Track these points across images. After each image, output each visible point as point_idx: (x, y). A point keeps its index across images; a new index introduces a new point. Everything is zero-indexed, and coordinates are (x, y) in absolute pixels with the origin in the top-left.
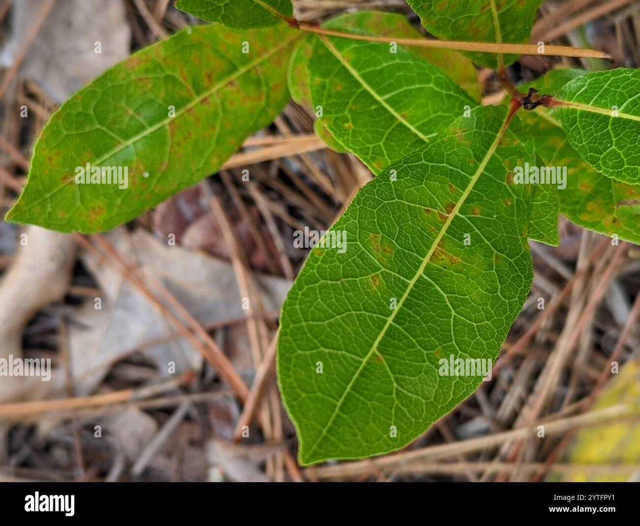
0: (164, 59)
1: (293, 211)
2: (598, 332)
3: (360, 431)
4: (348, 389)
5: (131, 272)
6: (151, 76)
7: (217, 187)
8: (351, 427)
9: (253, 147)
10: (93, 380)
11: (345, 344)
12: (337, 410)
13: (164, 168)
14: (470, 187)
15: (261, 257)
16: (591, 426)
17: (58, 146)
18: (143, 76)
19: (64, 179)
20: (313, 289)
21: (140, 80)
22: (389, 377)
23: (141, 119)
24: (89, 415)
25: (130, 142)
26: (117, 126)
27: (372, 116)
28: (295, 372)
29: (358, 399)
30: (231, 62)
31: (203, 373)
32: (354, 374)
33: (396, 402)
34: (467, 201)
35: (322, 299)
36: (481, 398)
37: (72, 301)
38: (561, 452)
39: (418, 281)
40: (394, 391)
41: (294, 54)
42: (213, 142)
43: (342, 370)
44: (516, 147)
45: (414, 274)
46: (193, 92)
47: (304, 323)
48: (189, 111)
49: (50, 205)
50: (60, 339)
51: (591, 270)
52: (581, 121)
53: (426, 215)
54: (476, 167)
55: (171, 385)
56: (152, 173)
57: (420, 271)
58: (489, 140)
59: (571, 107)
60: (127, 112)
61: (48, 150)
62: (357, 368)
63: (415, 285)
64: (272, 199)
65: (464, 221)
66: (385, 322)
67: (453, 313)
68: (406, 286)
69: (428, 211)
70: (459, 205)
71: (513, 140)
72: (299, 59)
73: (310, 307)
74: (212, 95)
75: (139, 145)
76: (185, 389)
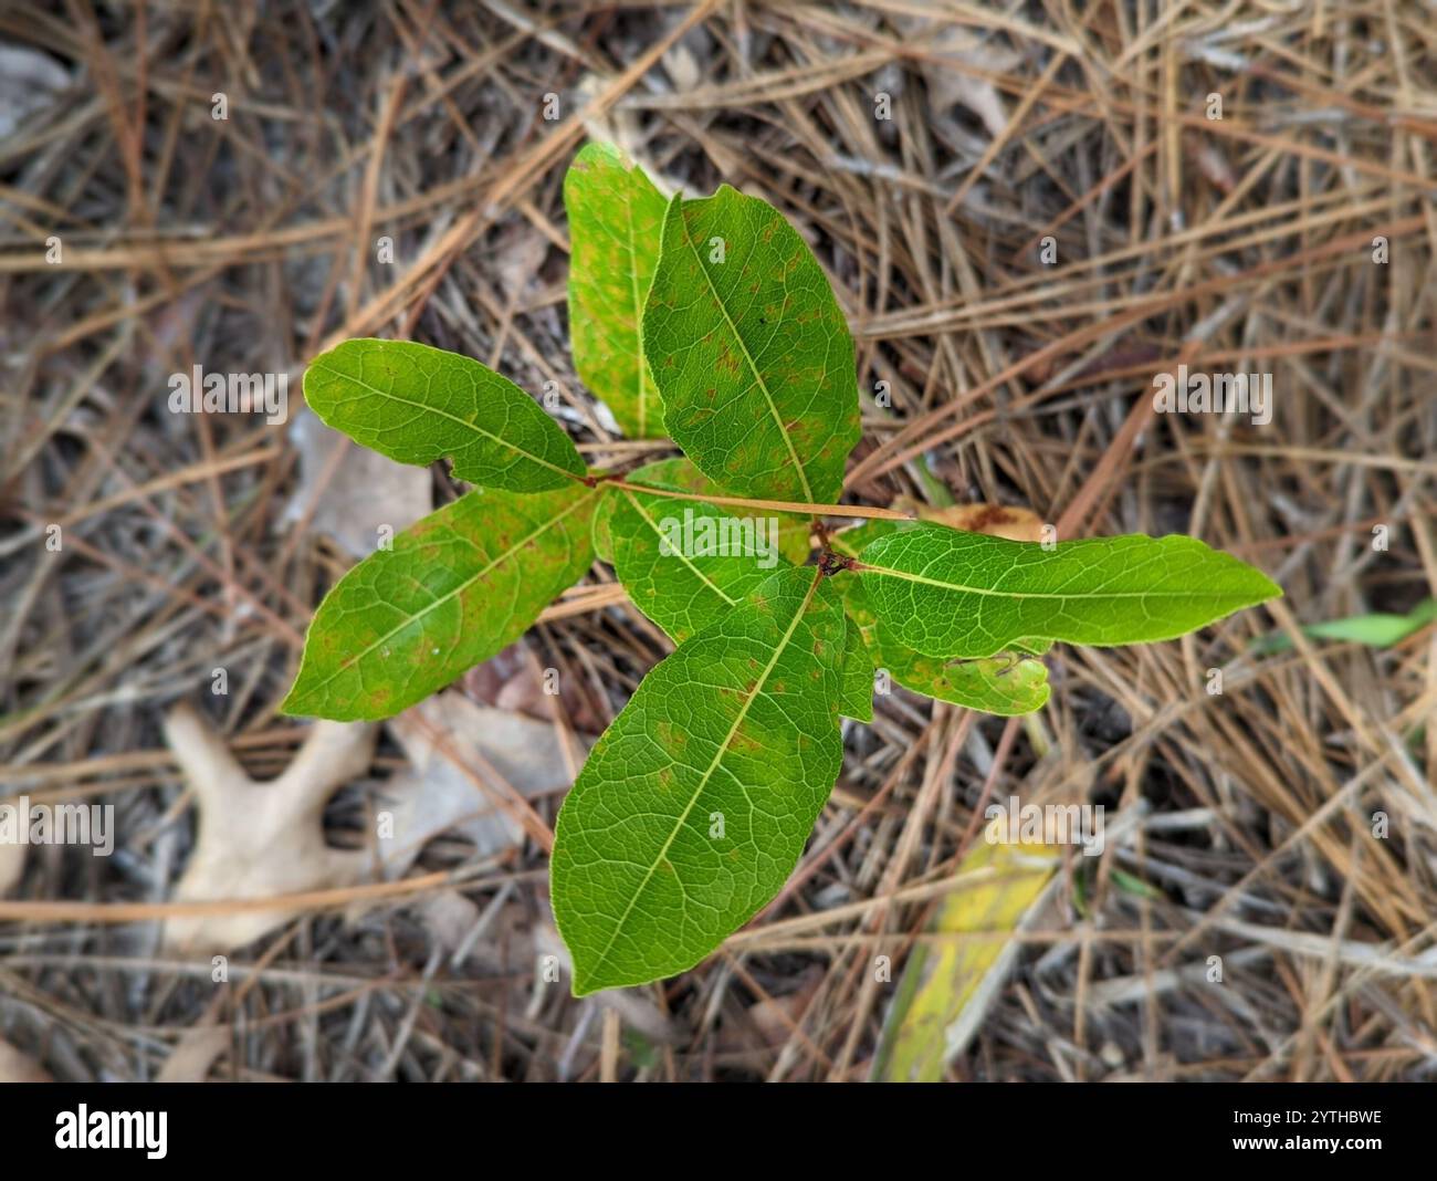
0: (453, 524)
1: (620, 664)
2: (960, 783)
3: (643, 952)
4: (632, 905)
5: (441, 741)
6: (438, 543)
7: (534, 640)
8: (633, 949)
9: (574, 598)
10: (404, 860)
11: (629, 852)
12: (618, 931)
13: (456, 642)
14: (774, 660)
15: (586, 715)
16: (959, 890)
17: (336, 627)
18: (429, 544)
19: (343, 663)
20: (594, 791)
21: (427, 548)
22: (678, 886)
23: (428, 591)
24: (400, 903)
25: (417, 616)
26: (401, 600)
27: (676, 580)
28: (569, 889)
29: (642, 916)
30: (529, 521)
31: (526, 848)
32: (638, 886)
33: (686, 915)
34: (770, 677)
35: (603, 803)
36: (838, 862)
37: (377, 774)
38: (927, 919)
39: (713, 773)
40: (684, 903)
41: (597, 509)
42: (512, 609)
43: (625, 882)
44: (824, 613)
45: (709, 765)
46: (486, 556)
47: (583, 832)
48: (482, 578)
49: (327, 693)
50: (364, 817)
51: (948, 715)
52: (883, 587)
53: (724, 696)
54: (781, 637)
55: (491, 864)
56: (443, 649)
57: (717, 761)
58: (795, 605)
59: (873, 571)
60: (412, 584)
61: (324, 632)
62: (642, 879)
63: (710, 778)
64: (594, 652)
65: (767, 700)
66: (675, 823)
67: (752, 807)
68: (700, 779)
69: (726, 691)
70: (760, 683)
71: (821, 604)
72: (602, 515)
73: (589, 813)
74: (508, 558)
75: (427, 619)
76: (507, 868)
